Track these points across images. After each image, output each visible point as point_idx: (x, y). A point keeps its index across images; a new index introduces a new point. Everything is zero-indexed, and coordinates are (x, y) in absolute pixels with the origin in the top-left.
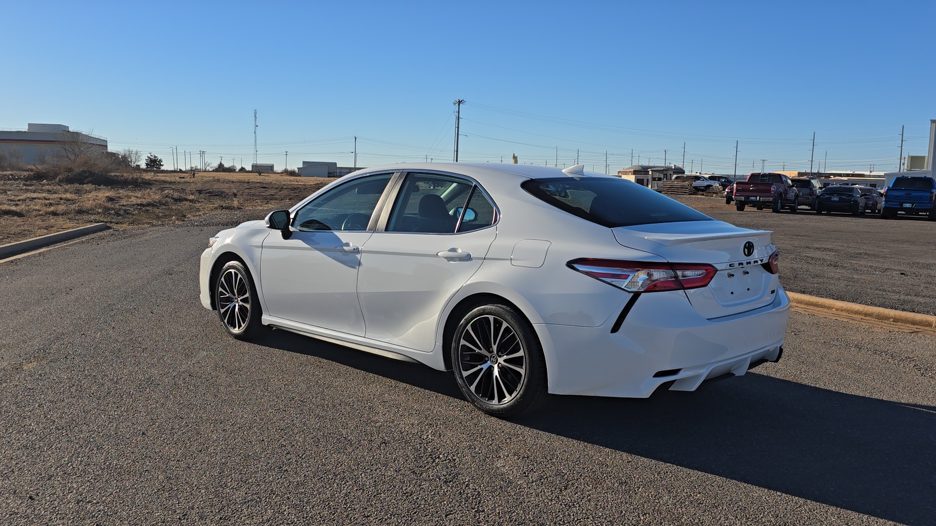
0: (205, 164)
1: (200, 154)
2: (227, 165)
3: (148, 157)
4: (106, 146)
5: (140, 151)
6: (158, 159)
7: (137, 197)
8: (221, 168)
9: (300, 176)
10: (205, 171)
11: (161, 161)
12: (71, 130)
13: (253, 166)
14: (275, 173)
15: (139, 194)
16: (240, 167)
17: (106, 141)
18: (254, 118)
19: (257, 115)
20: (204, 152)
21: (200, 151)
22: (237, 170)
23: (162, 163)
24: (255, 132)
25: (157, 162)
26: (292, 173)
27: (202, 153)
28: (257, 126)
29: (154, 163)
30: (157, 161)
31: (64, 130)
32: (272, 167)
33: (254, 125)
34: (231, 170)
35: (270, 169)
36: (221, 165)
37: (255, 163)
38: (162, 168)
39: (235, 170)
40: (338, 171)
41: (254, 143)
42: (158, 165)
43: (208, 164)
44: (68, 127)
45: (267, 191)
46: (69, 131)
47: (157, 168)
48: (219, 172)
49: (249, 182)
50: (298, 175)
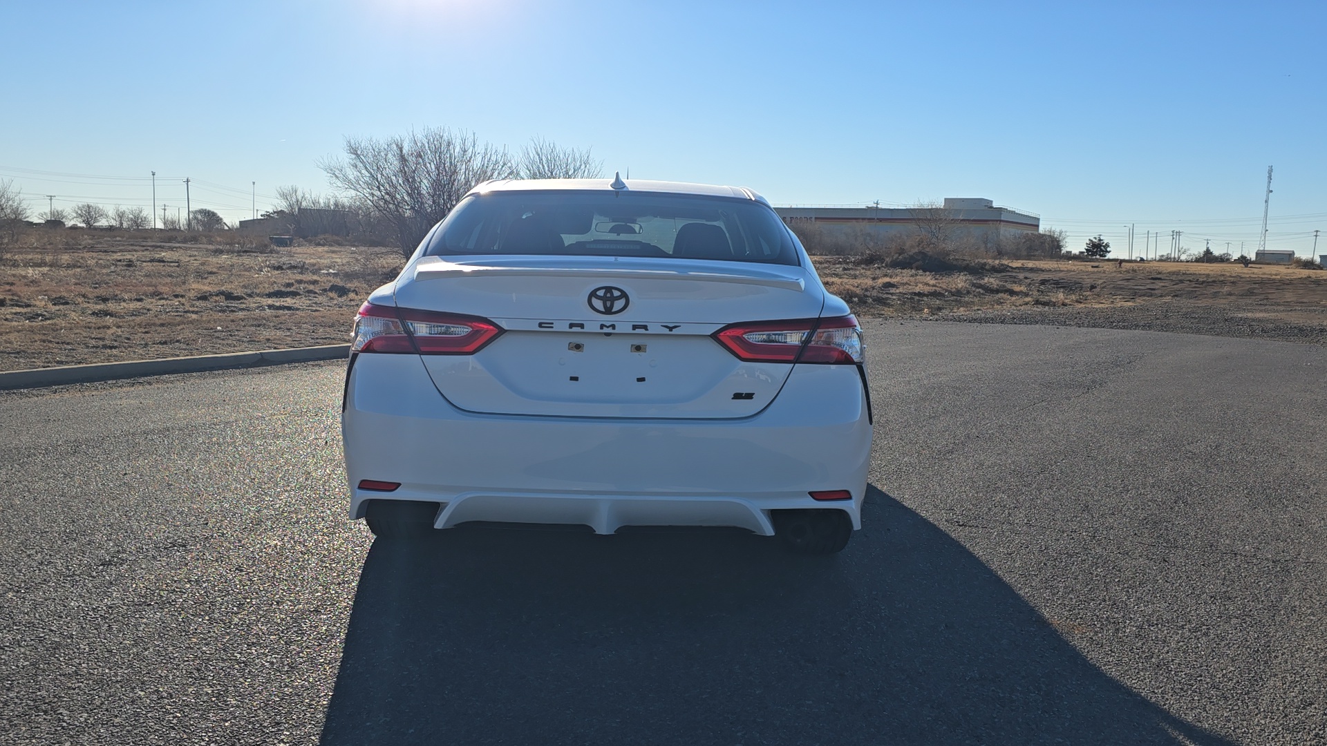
0: (1179, 251)
1: (1173, 235)
2: (1217, 252)
3: (1090, 240)
4: (1038, 226)
5: (1066, 232)
6: (1103, 243)
8: (1208, 257)
9: (1321, 269)
11: (1107, 245)
12: (995, 205)
13: (1257, 254)
16: (1239, 256)
17: (1038, 219)
18: (1267, 180)
19: (1272, 174)
20: (1179, 232)
21: (1173, 232)
22: (1233, 260)
23: (1108, 249)
24: (1266, 201)
25: (1102, 248)
26: (1313, 265)
27: (1176, 234)
28: (1271, 191)
29: (1097, 249)
30: (1101, 246)
31: (987, 204)
33: (1266, 189)
34: (1223, 259)
36: (1208, 252)
37: (1262, 249)
38: (1109, 256)
39: (1229, 260)
41: (1263, 214)
42: (1103, 251)
43: (1183, 250)
44: (992, 201)
46: (992, 207)
47: (1101, 256)
48: (1203, 262)
49: (1184, 274)
50: (1320, 267)
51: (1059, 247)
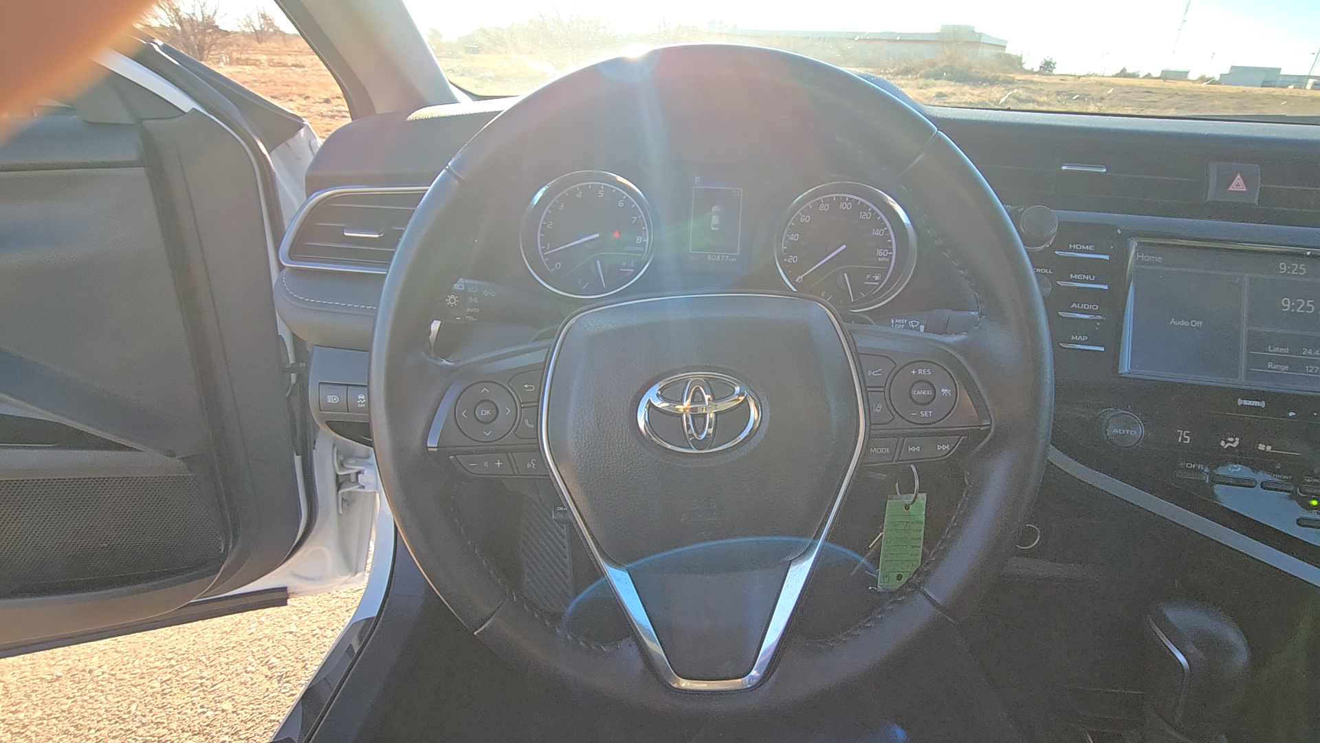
2: (1129, 71)
3: (1043, 61)
4: (1005, 48)
7: (973, 95)
8: (1123, 74)
9: (1220, 84)
10: (1103, 76)
11: (1055, 64)
13: (1163, 71)
14: (1189, 80)
15: (977, 92)
16: (1146, 73)
17: (1005, 43)
22: (1141, 76)
23: (1056, 67)
26: (1212, 81)
29: (1047, 67)
32: (1187, 73)
34: (1134, 76)
35: (1183, 75)
36: (1124, 70)
38: (1055, 72)
39: (1138, 76)
40: (1280, 79)
42: (1051, 67)
45: (1150, 96)
47: (1050, 71)
48: (1120, 77)
49: (1139, 87)
50: (1218, 83)
51: (1021, 64)
